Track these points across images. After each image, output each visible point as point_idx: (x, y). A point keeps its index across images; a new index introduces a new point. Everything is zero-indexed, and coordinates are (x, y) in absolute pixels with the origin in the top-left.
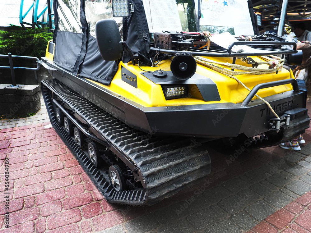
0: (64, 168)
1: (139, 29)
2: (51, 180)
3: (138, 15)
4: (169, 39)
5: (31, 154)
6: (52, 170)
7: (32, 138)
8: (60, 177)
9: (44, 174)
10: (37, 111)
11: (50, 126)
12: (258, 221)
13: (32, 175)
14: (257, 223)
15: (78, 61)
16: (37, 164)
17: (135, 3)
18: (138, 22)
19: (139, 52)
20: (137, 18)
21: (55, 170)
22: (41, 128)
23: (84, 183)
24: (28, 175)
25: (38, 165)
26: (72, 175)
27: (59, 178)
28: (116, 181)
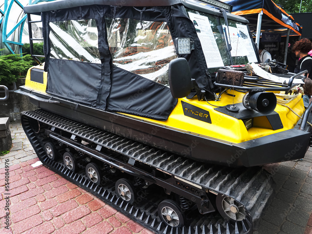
0: (91, 212)
1: (202, 66)
2: (86, 229)
3: (198, 52)
4: (241, 76)
5: (40, 202)
6: (80, 217)
7: (27, 183)
8: (94, 223)
9: (74, 224)
10: (10, 147)
11: (39, 163)
12: (303, 227)
13: (59, 228)
14: (304, 230)
15: (100, 93)
16: (57, 213)
17: (195, 41)
18: (200, 59)
19: (204, 88)
20: (198, 55)
21: (82, 216)
22: (28, 168)
23: (125, 225)
24: (55, 230)
25: (58, 215)
26: (107, 218)
27: (94, 225)
28: (173, 217)
